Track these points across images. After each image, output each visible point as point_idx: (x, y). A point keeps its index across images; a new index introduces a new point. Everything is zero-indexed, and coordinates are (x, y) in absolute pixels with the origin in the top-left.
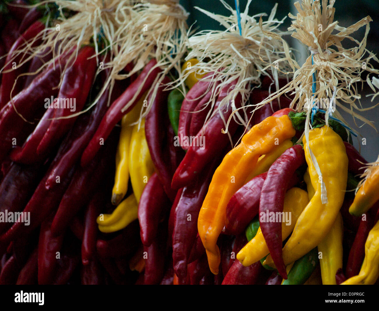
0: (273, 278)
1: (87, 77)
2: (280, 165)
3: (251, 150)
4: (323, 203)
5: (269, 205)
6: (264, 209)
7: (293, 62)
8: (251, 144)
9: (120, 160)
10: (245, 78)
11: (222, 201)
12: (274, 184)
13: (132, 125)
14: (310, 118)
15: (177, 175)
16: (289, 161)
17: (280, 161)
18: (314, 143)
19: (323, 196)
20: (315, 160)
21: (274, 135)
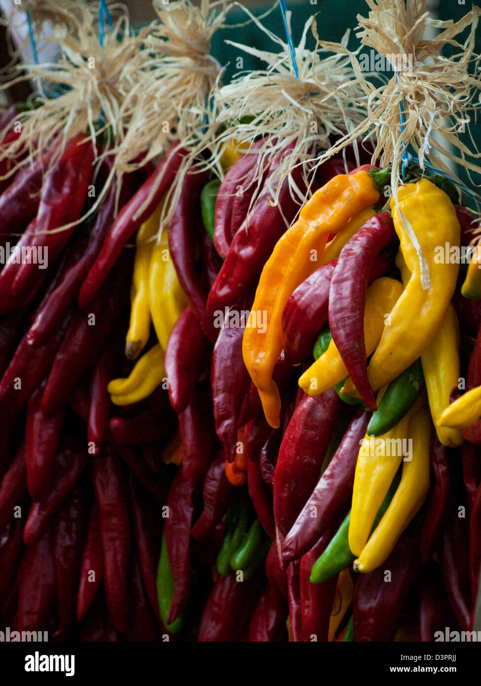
0: (358, 417)
1: (81, 177)
2: (357, 242)
3: (313, 227)
4: (424, 289)
5: (343, 300)
6: (335, 306)
7: (368, 85)
8: (313, 219)
9: (135, 292)
10: (306, 137)
11: (277, 310)
12: (349, 270)
13: (151, 240)
14: (400, 172)
15: (215, 292)
16: (370, 234)
17: (357, 237)
18: (407, 204)
19: (424, 278)
20: (409, 226)
21: (345, 200)
